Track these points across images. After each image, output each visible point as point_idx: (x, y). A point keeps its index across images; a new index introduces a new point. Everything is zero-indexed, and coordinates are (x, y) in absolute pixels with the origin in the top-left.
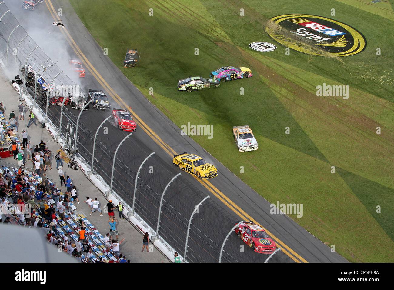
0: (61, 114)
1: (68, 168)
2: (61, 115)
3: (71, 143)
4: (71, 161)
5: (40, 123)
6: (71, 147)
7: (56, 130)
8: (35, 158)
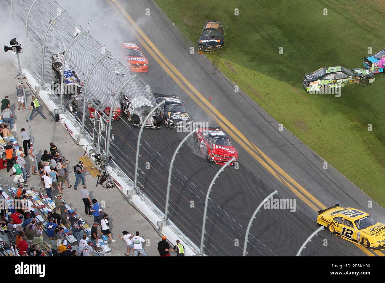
0: (85, 98)
1: (97, 186)
3: (102, 146)
4: (102, 174)
5: (51, 113)
6: (101, 152)
7: (77, 125)
8: (44, 170)
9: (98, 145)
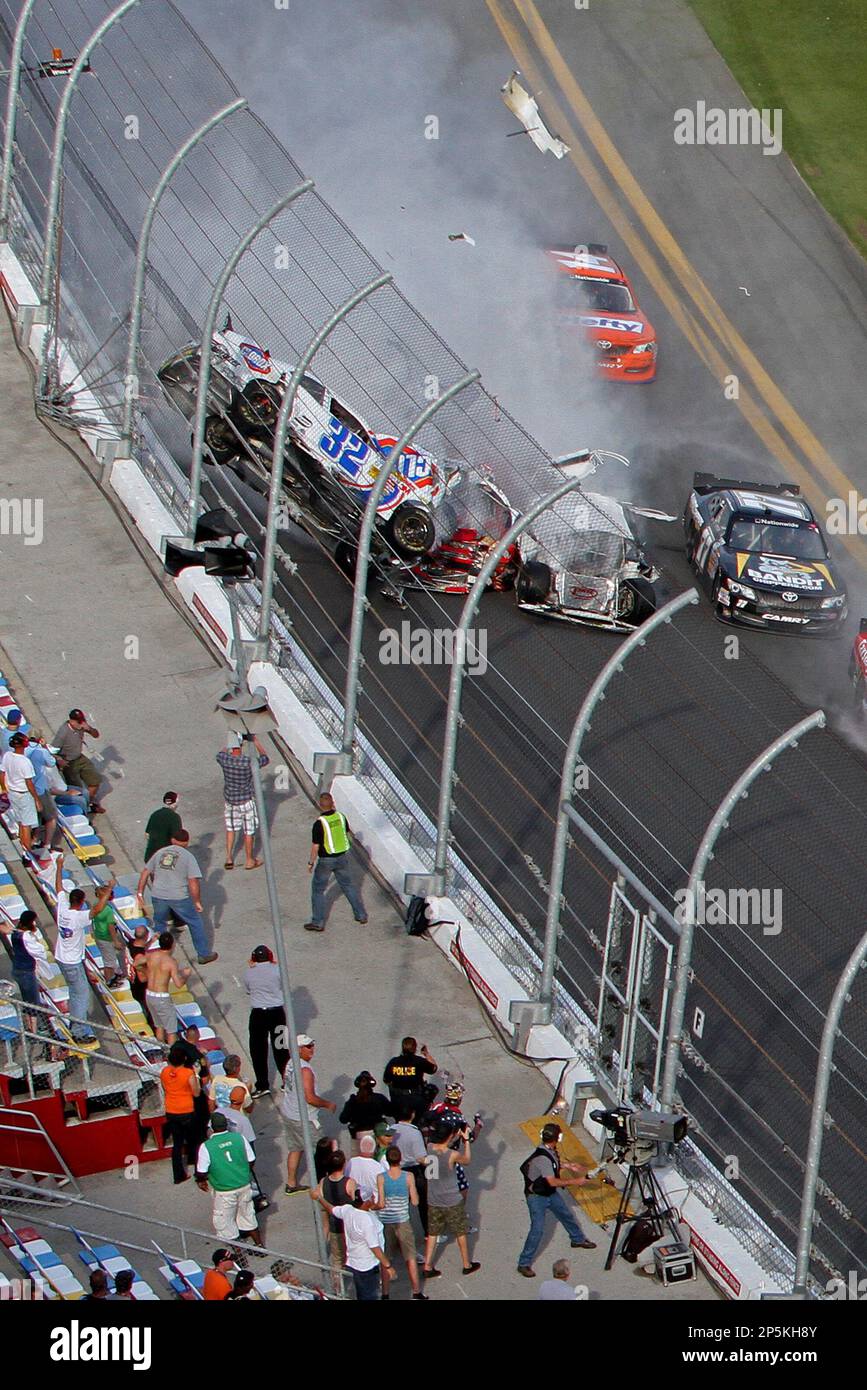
0: (562, 824)
1: (608, 1267)
2: (562, 836)
3: (639, 1065)
4: (635, 1207)
5: (388, 894)
6: (637, 1097)
7: (518, 957)
8: (346, 1179)
9: (621, 1062)
